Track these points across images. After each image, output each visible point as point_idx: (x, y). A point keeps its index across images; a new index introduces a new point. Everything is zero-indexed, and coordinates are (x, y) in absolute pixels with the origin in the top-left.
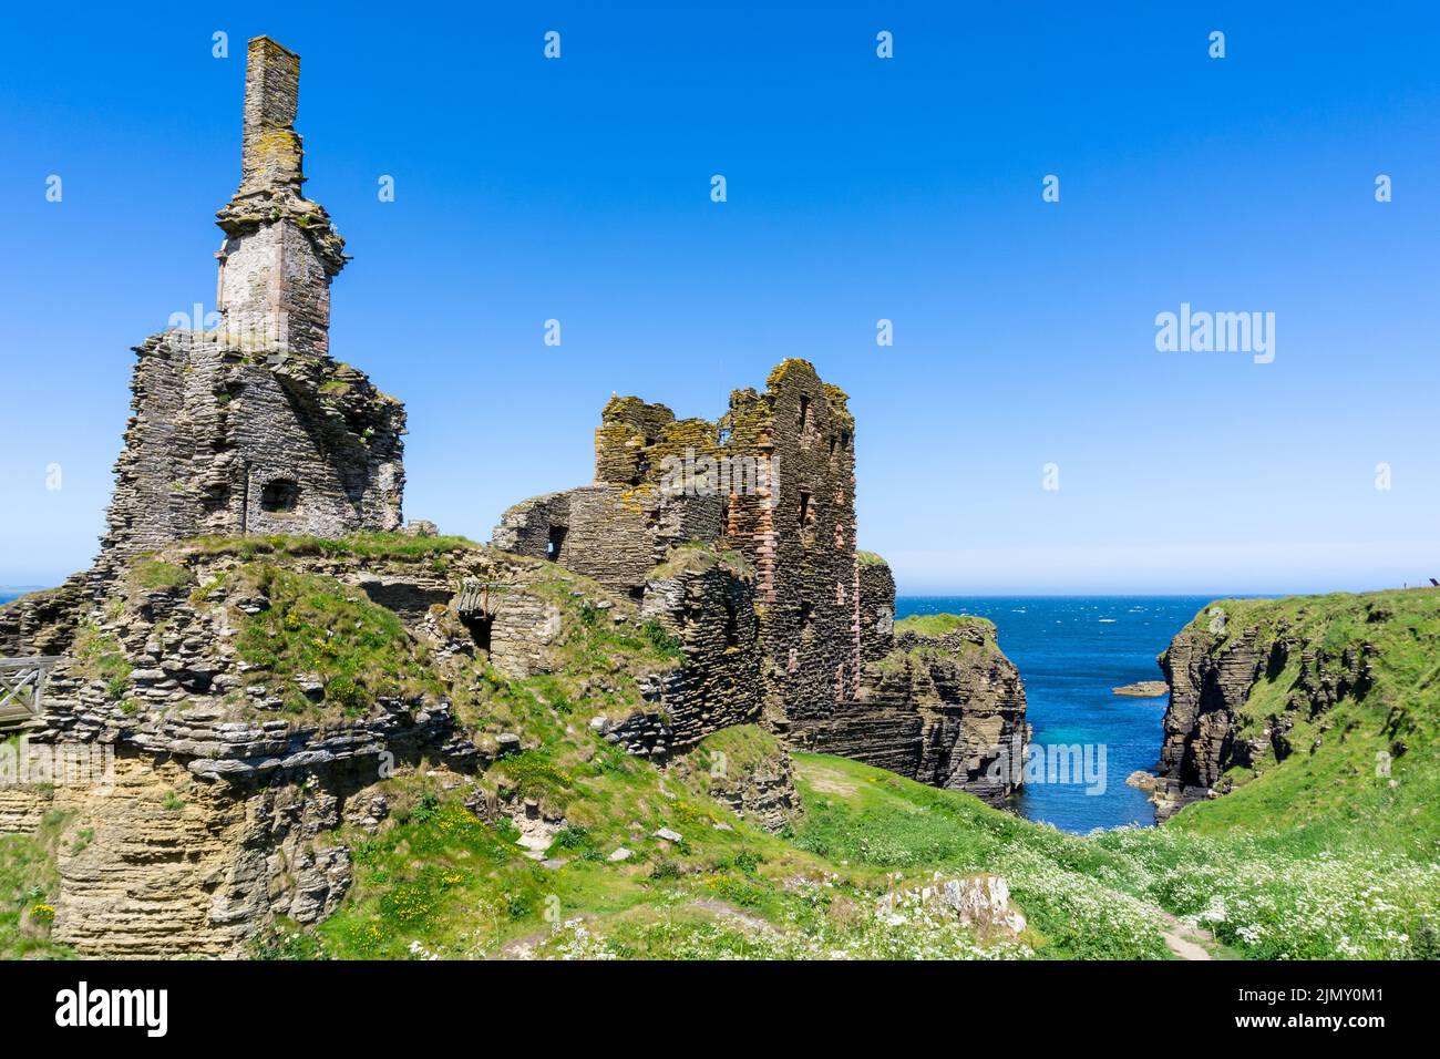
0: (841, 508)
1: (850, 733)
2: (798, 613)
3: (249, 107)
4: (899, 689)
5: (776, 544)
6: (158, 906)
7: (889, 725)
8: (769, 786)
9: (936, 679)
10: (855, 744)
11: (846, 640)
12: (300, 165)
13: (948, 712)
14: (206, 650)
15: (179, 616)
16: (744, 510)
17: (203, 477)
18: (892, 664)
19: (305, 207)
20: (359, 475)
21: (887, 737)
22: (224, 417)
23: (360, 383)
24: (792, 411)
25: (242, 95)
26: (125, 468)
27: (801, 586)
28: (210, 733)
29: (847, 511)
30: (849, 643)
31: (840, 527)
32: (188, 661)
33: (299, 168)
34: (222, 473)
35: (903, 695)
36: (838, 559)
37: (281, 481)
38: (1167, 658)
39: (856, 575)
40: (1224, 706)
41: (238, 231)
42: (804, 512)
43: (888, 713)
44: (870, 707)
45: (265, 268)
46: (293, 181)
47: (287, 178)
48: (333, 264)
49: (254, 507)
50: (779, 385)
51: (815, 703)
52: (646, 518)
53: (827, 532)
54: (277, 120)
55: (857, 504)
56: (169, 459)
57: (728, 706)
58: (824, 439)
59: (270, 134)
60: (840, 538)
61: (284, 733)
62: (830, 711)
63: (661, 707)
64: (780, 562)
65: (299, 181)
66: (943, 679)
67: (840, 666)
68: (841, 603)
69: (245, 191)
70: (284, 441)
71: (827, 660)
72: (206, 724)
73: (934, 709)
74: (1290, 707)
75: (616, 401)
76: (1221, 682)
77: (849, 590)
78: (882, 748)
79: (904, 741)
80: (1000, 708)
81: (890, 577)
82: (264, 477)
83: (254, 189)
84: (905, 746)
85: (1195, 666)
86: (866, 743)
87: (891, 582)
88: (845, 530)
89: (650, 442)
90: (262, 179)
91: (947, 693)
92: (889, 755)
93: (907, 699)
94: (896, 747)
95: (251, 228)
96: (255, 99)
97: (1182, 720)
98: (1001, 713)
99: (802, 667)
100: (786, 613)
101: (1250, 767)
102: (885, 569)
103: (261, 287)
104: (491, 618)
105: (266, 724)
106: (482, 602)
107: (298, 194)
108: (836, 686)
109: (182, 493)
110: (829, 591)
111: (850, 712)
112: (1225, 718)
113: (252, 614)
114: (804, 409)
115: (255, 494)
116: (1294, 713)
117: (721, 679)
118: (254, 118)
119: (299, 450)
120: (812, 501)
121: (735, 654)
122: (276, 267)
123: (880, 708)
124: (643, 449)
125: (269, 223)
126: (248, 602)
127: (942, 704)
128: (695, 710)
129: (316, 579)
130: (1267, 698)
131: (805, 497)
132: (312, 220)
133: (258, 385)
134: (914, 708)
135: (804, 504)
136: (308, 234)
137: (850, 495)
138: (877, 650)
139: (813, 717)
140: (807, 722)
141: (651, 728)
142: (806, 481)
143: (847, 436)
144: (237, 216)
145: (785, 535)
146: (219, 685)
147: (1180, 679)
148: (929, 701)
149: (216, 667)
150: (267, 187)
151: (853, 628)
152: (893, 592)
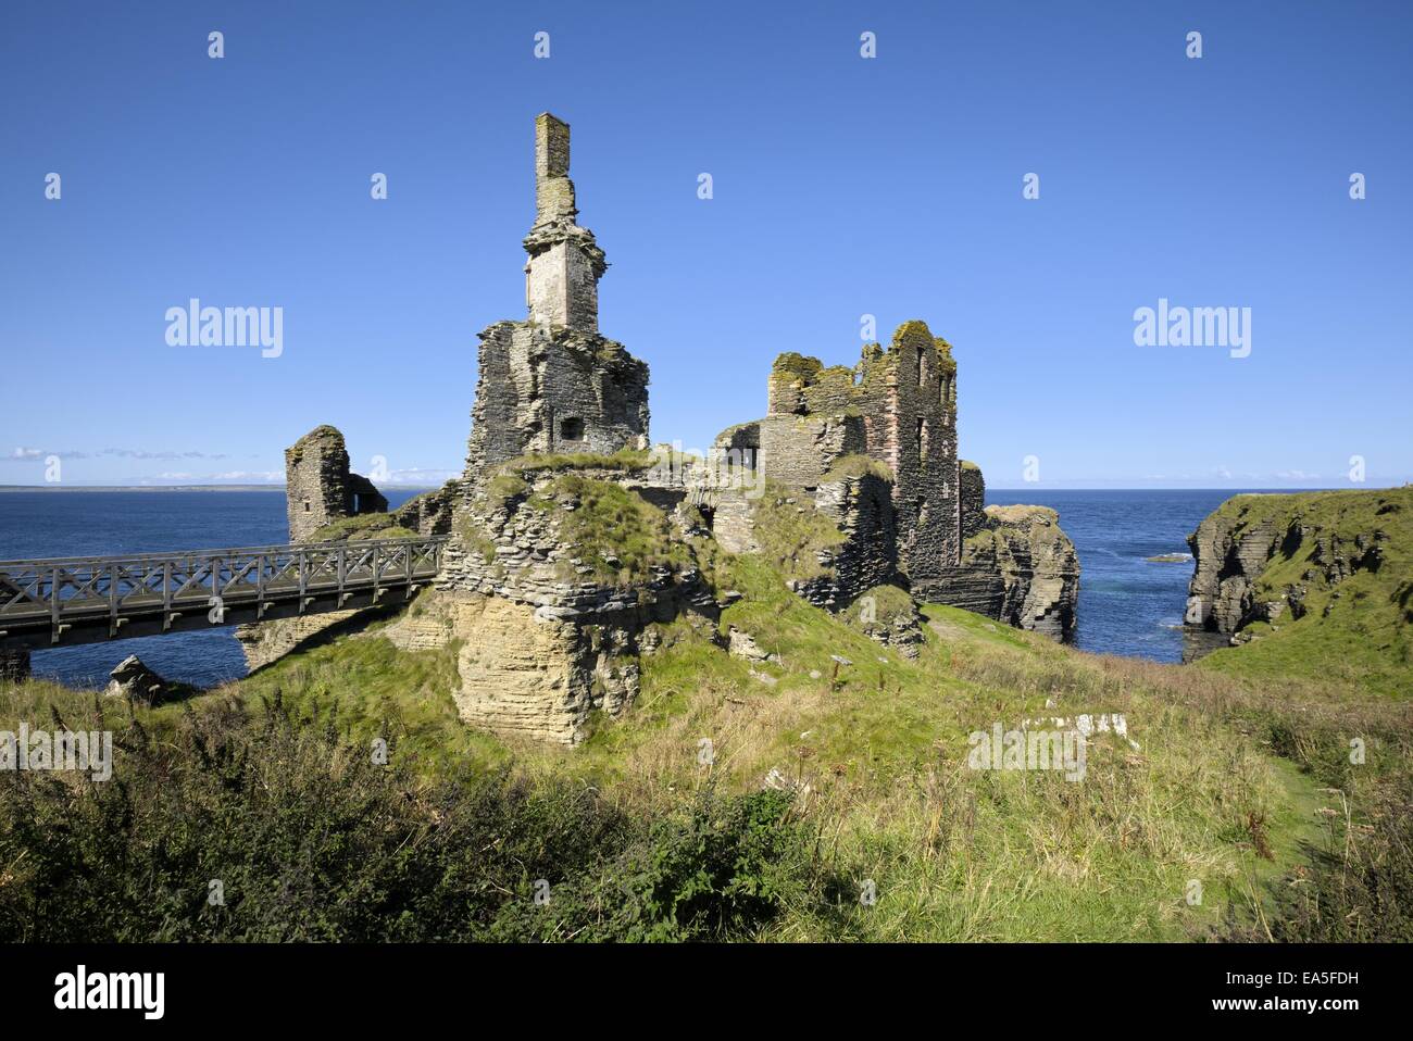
0: (945, 428)
1: (953, 588)
2: (915, 504)
3: (539, 164)
4: (988, 558)
5: (900, 455)
6: (523, 699)
7: (981, 583)
8: (906, 628)
9: (1013, 551)
10: (955, 597)
11: (949, 522)
12: (574, 202)
13: (1022, 574)
14: (542, 534)
15: (525, 512)
16: (877, 430)
17: (524, 418)
18: (982, 539)
19: (578, 231)
20: (620, 414)
21: (979, 591)
22: (535, 378)
23: (620, 351)
24: (911, 359)
25: (535, 156)
26: (477, 413)
27: (917, 485)
28: (549, 589)
29: (950, 431)
30: (953, 525)
31: (945, 443)
32: (533, 541)
33: (573, 205)
34: (536, 415)
35: (991, 562)
36: (944, 464)
37: (572, 419)
38: (1195, 538)
39: (957, 477)
40: (1242, 574)
41: (536, 250)
42: (920, 431)
43: (979, 575)
44: (967, 571)
45: (556, 276)
46: (570, 213)
47: (566, 212)
48: (600, 268)
49: (557, 436)
50: (901, 340)
51: (927, 568)
52: (814, 439)
53: (936, 446)
54: (558, 172)
55: (958, 425)
56: (503, 407)
57: (876, 571)
58: (934, 378)
59: (554, 182)
60: (946, 450)
61: (593, 590)
62: (935, 573)
63: (834, 572)
64: (903, 467)
65: (575, 212)
66: (1019, 551)
67: (945, 542)
68: (946, 496)
69: (539, 223)
70: (573, 393)
71: (936, 537)
72: (546, 583)
73: (1013, 573)
74: (1305, 577)
75: (782, 356)
76: (1240, 556)
77: (952, 487)
78: (976, 599)
79: (990, 595)
80: (1061, 573)
81: (981, 478)
82: (563, 417)
83: (545, 222)
84: (990, 598)
85: (1219, 544)
86: (963, 596)
87: (982, 482)
88: (950, 445)
89: (806, 384)
90: (550, 214)
91: (1019, 560)
92: (980, 605)
93: (993, 565)
94: (984, 599)
95: (546, 247)
96: (542, 159)
97: (1206, 584)
98: (1061, 576)
99: (918, 543)
100: (907, 503)
101: (1268, 622)
102: (978, 472)
103: (554, 288)
104: (713, 510)
105: (583, 585)
106: (707, 499)
107: (573, 221)
108: (942, 556)
109: (513, 429)
110: (938, 488)
111: (952, 574)
112: (1242, 584)
113: (570, 511)
114: (920, 357)
115: (557, 428)
116: (1309, 583)
117: (871, 552)
118: (542, 171)
119: (584, 398)
120: (925, 423)
121: (880, 535)
122: (562, 274)
123: (974, 571)
124: (803, 390)
125: (558, 243)
126: (567, 503)
127: (1019, 569)
128: (854, 574)
129: (599, 483)
130: (1285, 571)
131: (921, 420)
132: (585, 240)
133: (555, 356)
134: (999, 572)
135: (920, 426)
136: (583, 250)
137: (953, 419)
138: (971, 530)
139: (926, 577)
140: (921, 581)
141: (826, 587)
142: (922, 409)
143: (951, 375)
144: (536, 240)
145: (906, 448)
146: (553, 558)
147: (1205, 553)
148: (1008, 566)
149: (550, 546)
150: (554, 219)
151: (955, 515)
152: (983, 488)
